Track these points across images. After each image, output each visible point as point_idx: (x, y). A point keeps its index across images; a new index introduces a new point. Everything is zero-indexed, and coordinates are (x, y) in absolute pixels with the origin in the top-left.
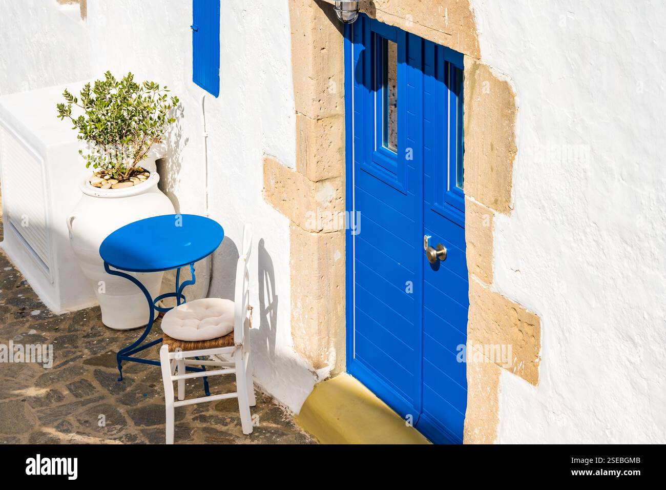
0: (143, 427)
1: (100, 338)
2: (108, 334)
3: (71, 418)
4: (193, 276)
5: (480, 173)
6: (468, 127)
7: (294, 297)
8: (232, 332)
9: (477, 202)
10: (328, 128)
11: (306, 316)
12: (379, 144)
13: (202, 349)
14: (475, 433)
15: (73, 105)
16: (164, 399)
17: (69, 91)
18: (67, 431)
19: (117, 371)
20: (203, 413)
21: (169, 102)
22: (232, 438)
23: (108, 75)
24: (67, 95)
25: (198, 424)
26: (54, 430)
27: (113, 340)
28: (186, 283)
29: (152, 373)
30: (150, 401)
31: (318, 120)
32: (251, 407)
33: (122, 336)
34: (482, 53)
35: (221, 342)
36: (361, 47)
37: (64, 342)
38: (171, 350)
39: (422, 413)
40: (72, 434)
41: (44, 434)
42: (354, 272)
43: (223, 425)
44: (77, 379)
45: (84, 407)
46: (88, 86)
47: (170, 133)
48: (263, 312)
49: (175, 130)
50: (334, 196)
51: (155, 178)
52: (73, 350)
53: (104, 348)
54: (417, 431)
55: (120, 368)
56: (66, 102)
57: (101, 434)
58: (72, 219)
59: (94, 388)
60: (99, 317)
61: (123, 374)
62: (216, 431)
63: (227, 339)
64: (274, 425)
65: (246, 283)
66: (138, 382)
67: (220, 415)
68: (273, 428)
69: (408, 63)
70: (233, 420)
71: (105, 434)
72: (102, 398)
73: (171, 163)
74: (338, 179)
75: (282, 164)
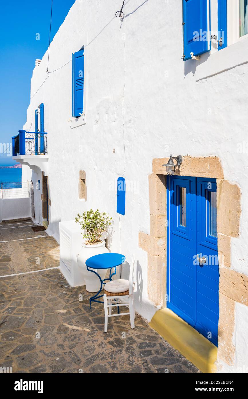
0: (97, 324)
1: (85, 295)
2: (88, 294)
3: (73, 320)
4: (115, 271)
5: (224, 223)
6: (219, 206)
7: (149, 280)
8: (128, 290)
9: (223, 234)
10: (161, 219)
11: (153, 286)
12: (179, 224)
13: (118, 296)
14: (223, 329)
15: (80, 218)
16: (104, 315)
17: (79, 214)
18: (71, 325)
19: (90, 305)
20: (118, 320)
21: (109, 219)
22: (127, 330)
23: (91, 210)
24: (79, 215)
25: (116, 324)
26: (67, 324)
27: (89, 295)
28: (113, 274)
29: (101, 306)
30: (100, 316)
31: (158, 216)
32: (134, 319)
33: (92, 294)
34: (224, 176)
35: (124, 293)
36: (173, 191)
37: (74, 296)
38: (107, 296)
39: (196, 322)
40: (73, 326)
41: (64, 325)
42: (170, 271)
43: (124, 325)
44: (77, 307)
45: (78, 317)
46: (85, 212)
47: (109, 230)
48: (138, 286)
49: (111, 229)
50: (163, 243)
51: (104, 243)
52: (76, 298)
53: (86, 298)
54: (195, 329)
55: (91, 304)
56: (78, 217)
57: (83, 326)
58: (78, 255)
59: (82, 310)
60: (85, 288)
61: (91, 306)
62: (122, 327)
63: (126, 293)
64: (142, 326)
65: (133, 273)
66: (96, 309)
67: (123, 321)
68: (142, 327)
69: (190, 193)
70: (128, 323)
71: (84, 326)
72: (84, 314)
73: (109, 240)
74: (164, 238)
75: (145, 233)
